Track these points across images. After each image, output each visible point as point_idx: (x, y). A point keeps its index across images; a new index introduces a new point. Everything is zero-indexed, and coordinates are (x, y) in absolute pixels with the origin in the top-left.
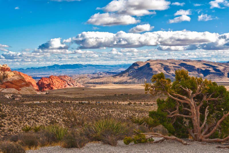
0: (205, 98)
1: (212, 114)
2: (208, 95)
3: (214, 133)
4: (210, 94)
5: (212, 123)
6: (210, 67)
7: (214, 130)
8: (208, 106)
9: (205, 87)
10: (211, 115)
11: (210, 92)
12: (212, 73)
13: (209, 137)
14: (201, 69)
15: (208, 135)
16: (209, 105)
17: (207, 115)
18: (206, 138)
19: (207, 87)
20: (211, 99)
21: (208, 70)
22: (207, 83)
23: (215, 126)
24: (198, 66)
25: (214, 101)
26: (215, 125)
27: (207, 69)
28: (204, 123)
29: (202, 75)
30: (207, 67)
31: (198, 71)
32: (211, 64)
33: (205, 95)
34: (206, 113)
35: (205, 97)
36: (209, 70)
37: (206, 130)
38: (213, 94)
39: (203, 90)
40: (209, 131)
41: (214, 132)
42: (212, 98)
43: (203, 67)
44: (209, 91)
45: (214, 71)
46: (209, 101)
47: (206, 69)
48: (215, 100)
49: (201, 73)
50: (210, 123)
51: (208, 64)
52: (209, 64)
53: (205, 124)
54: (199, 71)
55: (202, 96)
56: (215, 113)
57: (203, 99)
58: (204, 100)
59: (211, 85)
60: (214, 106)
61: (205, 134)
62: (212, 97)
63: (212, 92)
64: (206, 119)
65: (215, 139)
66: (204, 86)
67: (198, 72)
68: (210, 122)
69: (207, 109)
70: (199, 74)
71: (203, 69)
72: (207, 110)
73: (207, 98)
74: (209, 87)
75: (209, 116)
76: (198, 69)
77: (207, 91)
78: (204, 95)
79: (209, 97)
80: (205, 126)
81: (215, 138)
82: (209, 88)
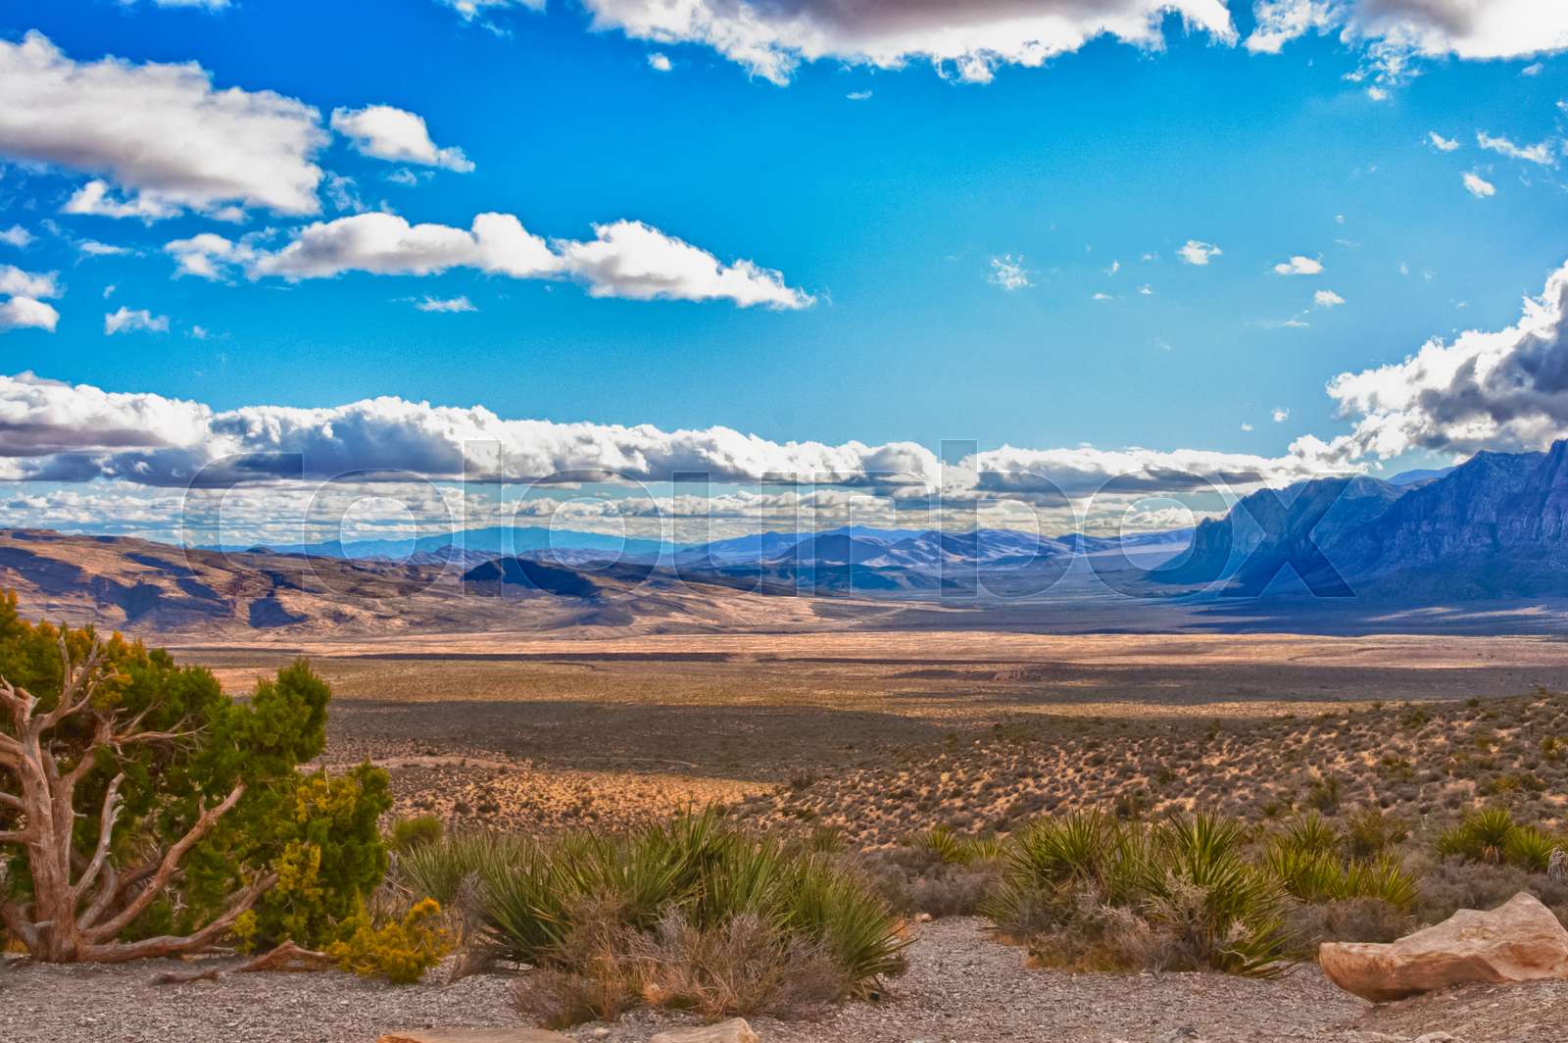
0: (105, 735)
1: (144, 814)
2: (122, 717)
3: (146, 910)
4: (131, 714)
5: (144, 861)
6: (160, 574)
7: (145, 893)
8: (121, 776)
9: (110, 675)
10: (139, 820)
11: (134, 702)
12: (170, 603)
13: (121, 935)
14: (115, 584)
15: (116, 922)
16: (126, 767)
17: (115, 820)
18: (104, 939)
19: (122, 676)
20: (138, 736)
21: (150, 586)
22: (122, 653)
23: (154, 872)
24: (95, 565)
25: (153, 744)
26: (154, 866)
27: (148, 581)
28: (97, 862)
29: (117, 612)
30: (147, 573)
31: (97, 592)
32: (166, 557)
33: (108, 717)
34: (106, 811)
35: (108, 725)
36: (158, 588)
37: (107, 896)
38: (149, 709)
39: (96, 692)
40: (120, 902)
41: (149, 906)
42: (147, 730)
43: (126, 574)
44: (131, 696)
45: (181, 594)
46: (126, 747)
47: (140, 583)
48: (160, 741)
49: (112, 603)
50: (130, 861)
51: (150, 554)
52: (157, 555)
53: (103, 867)
54: (103, 590)
55: (94, 722)
56: (157, 805)
57: (98, 736)
58: (99, 744)
59: (142, 664)
60: (154, 773)
61: (101, 919)
62: (146, 725)
63: (149, 701)
64: (106, 840)
65: (149, 942)
66: (107, 670)
67: (98, 599)
68: (132, 852)
69: (112, 790)
70: (100, 607)
71: (127, 582)
72: (112, 795)
73: (118, 733)
74: (128, 676)
75: (123, 823)
76: (97, 579)
77: (120, 695)
78: (100, 716)
79: (125, 728)
80: (100, 878)
81: (149, 936)
82: (131, 683)
